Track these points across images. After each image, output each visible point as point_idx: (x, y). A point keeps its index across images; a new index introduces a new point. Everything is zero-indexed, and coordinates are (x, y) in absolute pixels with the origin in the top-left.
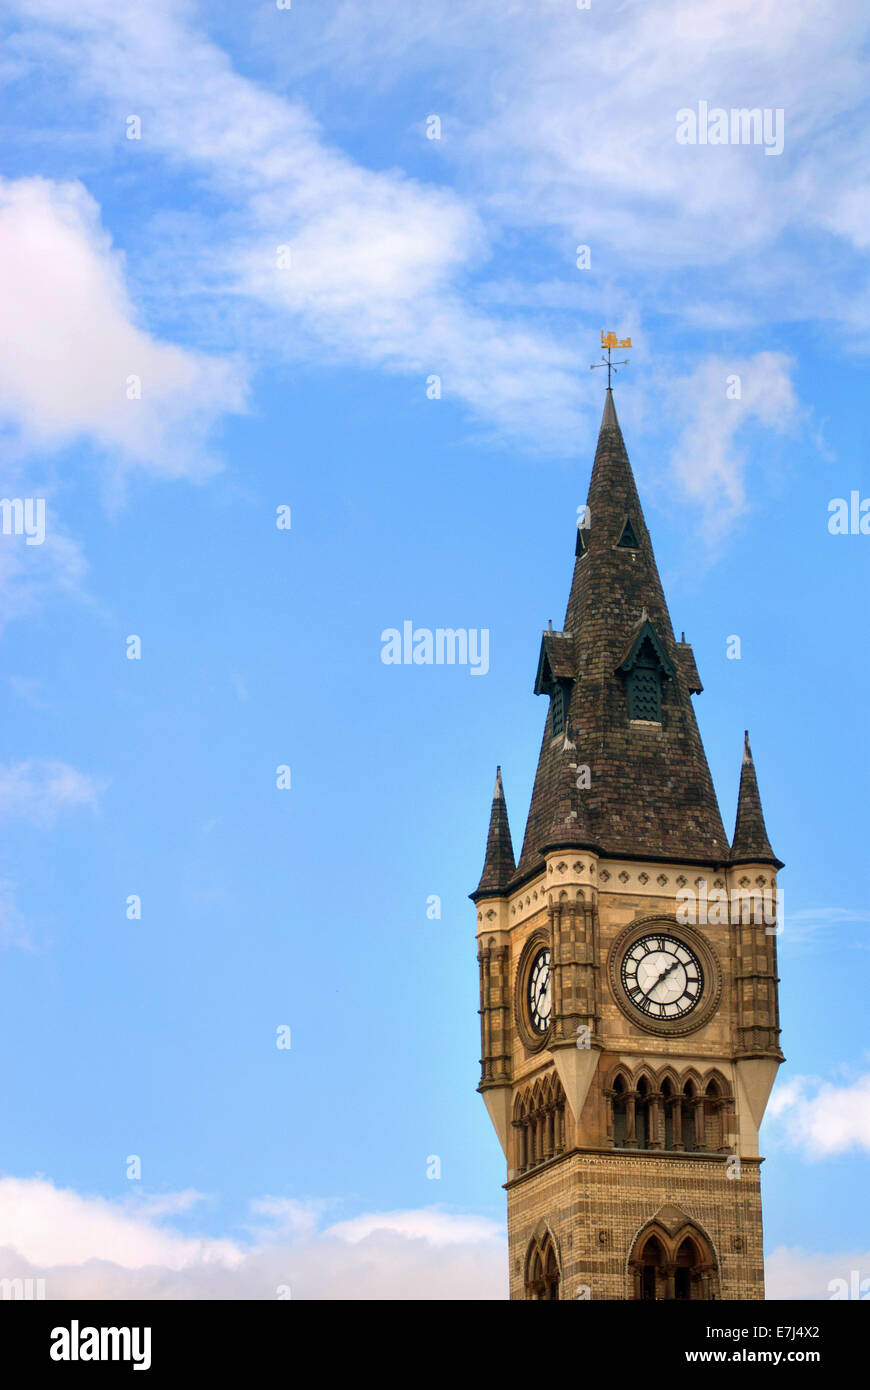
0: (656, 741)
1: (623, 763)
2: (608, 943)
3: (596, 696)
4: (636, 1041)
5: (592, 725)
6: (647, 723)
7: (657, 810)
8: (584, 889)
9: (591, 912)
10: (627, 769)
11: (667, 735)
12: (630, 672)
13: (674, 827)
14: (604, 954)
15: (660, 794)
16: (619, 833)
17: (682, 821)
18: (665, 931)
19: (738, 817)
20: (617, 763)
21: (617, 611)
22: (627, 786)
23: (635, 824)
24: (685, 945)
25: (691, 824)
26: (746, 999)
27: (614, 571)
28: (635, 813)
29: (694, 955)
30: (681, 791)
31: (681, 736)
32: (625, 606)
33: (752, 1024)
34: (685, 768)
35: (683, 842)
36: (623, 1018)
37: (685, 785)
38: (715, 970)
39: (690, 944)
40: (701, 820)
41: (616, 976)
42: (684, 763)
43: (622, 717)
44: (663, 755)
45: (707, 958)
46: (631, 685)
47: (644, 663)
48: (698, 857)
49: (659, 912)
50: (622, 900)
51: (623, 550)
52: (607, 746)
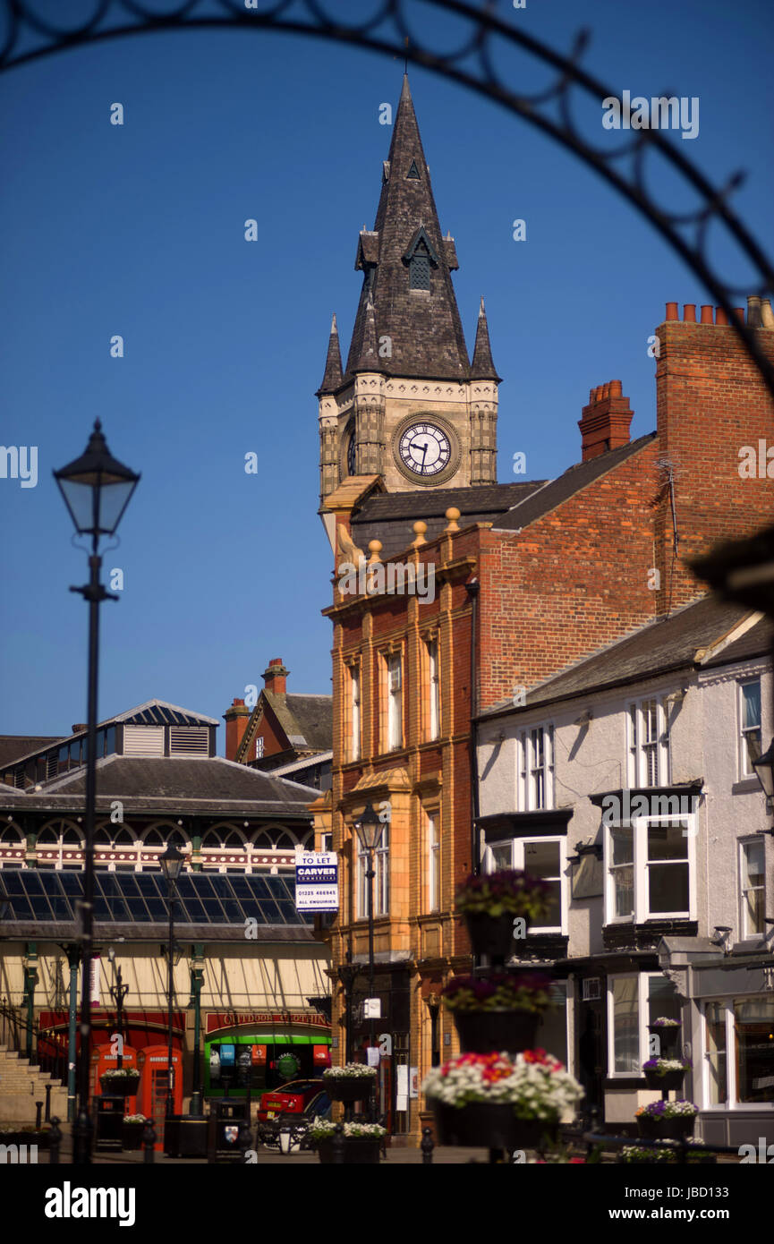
0: (425, 302)
1: (405, 317)
2: (392, 429)
3: (390, 274)
4: (408, 488)
5: (387, 292)
6: (421, 291)
7: (425, 346)
8: (375, 396)
9: (381, 411)
10: (407, 320)
11: (433, 298)
12: (412, 259)
13: (435, 356)
14: (388, 436)
15: (427, 336)
16: (400, 361)
17: (440, 352)
18: (427, 421)
19: (475, 350)
20: (401, 317)
21: (404, 220)
22: (406, 331)
23: (410, 355)
24: (440, 429)
25: (446, 354)
26: (476, 462)
27: (404, 194)
28: (411, 348)
29: (445, 435)
30: (440, 334)
31: (442, 299)
32: (411, 217)
33: (479, 478)
34: (444, 319)
35: (440, 365)
36: (399, 475)
37: (443, 330)
38: (458, 445)
39: (443, 428)
40: (452, 352)
41: (396, 448)
42: (443, 316)
43: (405, 288)
44: (430, 311)
45: (453, 437)
46: (412, 266)
47: (420, 252)
48: (450, 376)
49: (423, 409)
50: (401, 403)
51: (410, 180)
52: (395, 306)
